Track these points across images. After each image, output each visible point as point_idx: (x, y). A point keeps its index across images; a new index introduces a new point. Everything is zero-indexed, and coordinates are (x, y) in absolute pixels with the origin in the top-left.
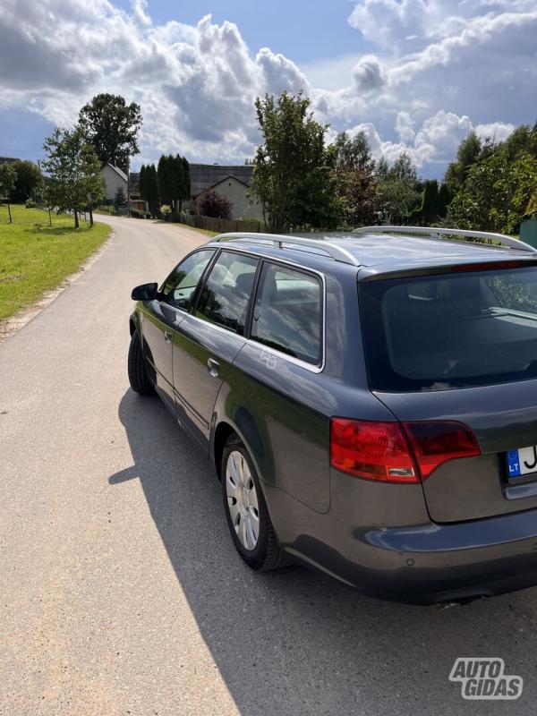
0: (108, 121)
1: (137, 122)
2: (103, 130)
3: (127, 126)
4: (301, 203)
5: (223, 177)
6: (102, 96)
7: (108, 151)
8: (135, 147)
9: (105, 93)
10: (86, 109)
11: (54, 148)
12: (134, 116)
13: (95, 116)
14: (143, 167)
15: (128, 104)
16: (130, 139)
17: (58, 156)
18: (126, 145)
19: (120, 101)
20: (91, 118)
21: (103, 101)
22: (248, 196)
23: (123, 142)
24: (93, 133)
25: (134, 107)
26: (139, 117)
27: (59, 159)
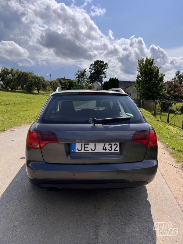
0: (98, 68)
1: (107, 68)
2: (96, 71)
3: (103, 69)
4: (148, 92)
5: (130, 85)
6: (97, 61)
7: (97, 77)
8: (105, 76)
9: (98, 60)
10: (92, 65)
11: (77, 76)
12: (106, 67)
13: (94, 67)
14: (105, 81)
15: (105, 63)
16: (104, 73)
17: (78, 78)
18: (103, 75)
19: (102, 62)
20: (93, 67)
21: (97, 62)
22: (133, 90)
23: (102, 74)
24: (93, 72)
25: (106, 64)
26: (107, 67)
27: (78, 79)
